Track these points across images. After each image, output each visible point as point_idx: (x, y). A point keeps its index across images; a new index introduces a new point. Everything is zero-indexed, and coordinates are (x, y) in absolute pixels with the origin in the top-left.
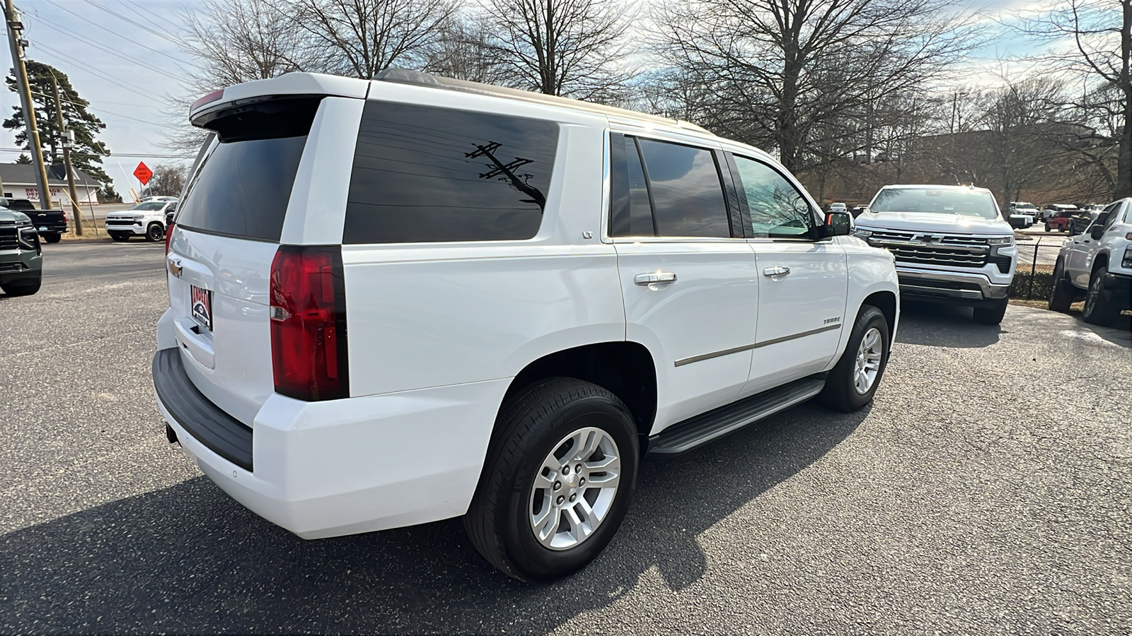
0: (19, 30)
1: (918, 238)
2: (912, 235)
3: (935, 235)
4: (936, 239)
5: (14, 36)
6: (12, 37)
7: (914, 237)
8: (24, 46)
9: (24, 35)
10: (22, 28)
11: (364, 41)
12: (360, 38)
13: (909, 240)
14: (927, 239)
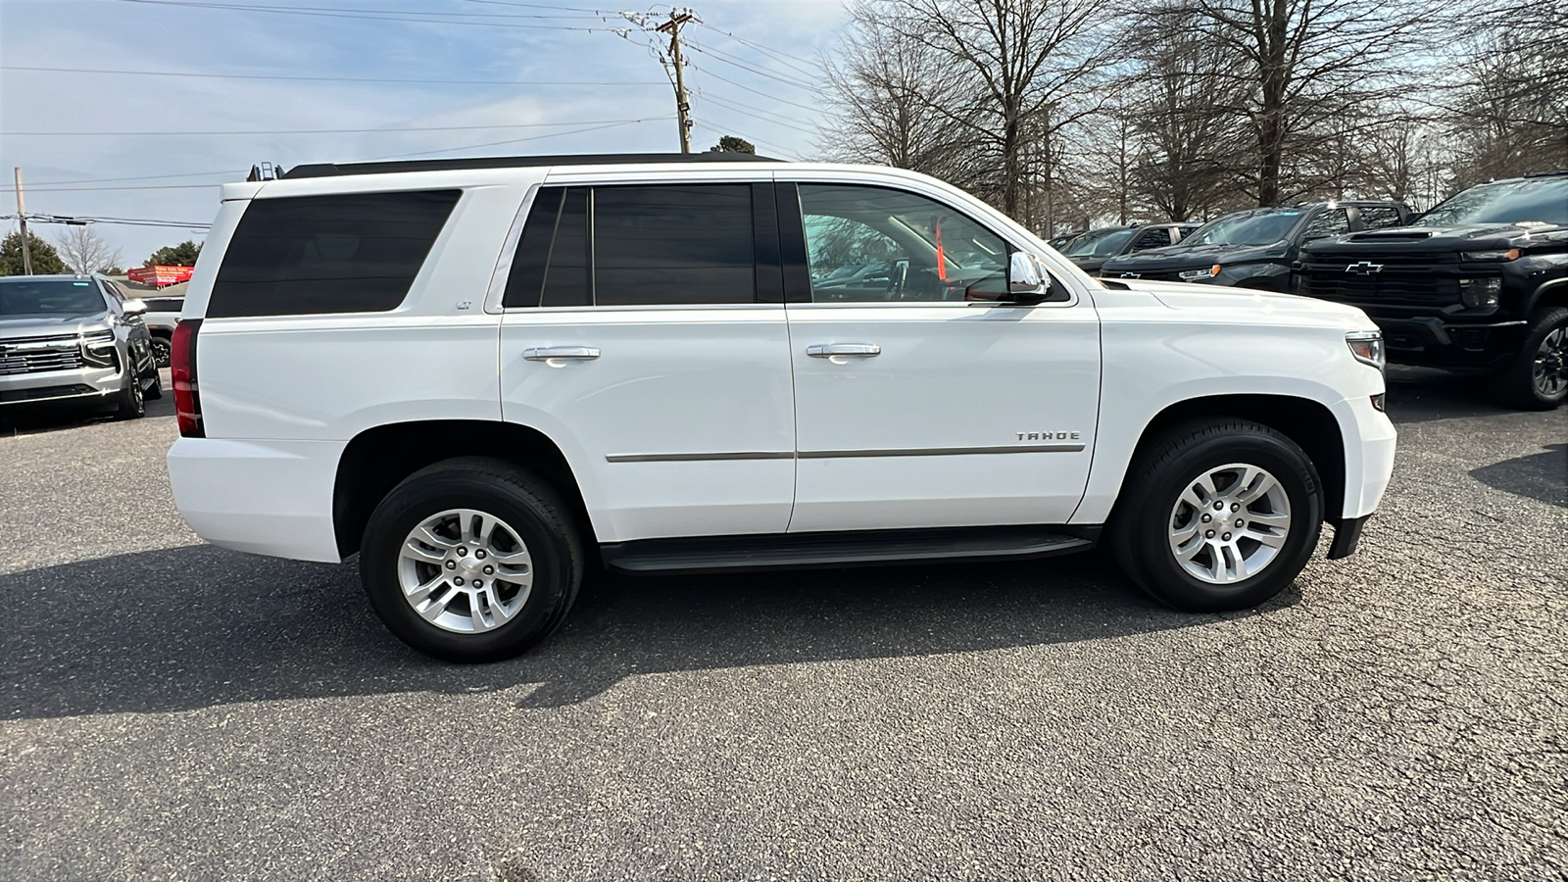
0: (686, 110)
5: (683, 117)
6: (681, 118)
8: (690, 125)
9: (691, 115)
10: (688, 108)
11: (1002, 45)
12: (998, 42)
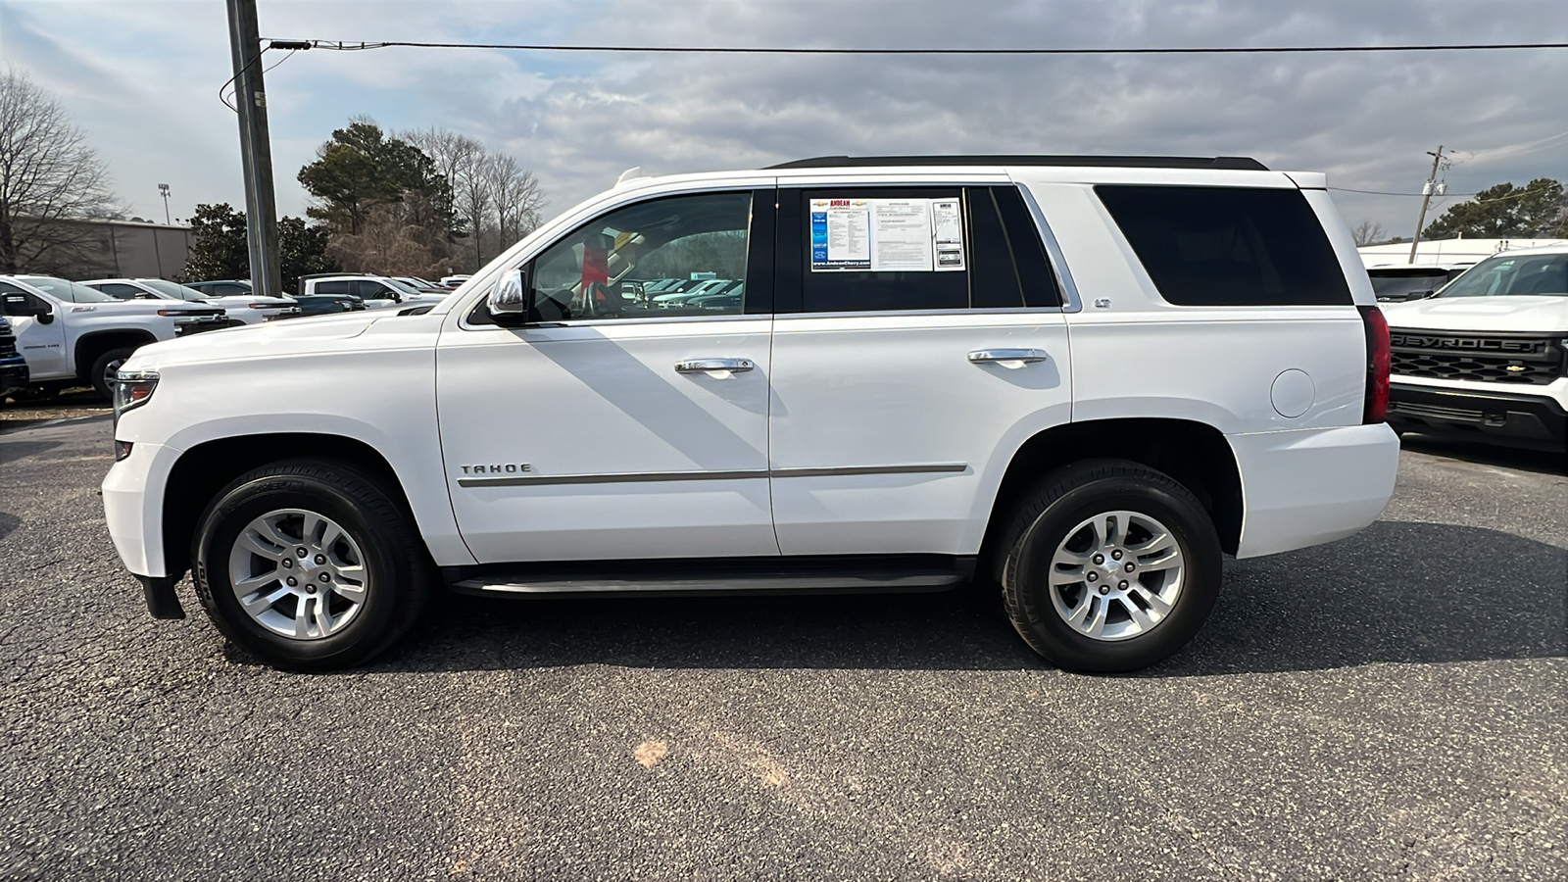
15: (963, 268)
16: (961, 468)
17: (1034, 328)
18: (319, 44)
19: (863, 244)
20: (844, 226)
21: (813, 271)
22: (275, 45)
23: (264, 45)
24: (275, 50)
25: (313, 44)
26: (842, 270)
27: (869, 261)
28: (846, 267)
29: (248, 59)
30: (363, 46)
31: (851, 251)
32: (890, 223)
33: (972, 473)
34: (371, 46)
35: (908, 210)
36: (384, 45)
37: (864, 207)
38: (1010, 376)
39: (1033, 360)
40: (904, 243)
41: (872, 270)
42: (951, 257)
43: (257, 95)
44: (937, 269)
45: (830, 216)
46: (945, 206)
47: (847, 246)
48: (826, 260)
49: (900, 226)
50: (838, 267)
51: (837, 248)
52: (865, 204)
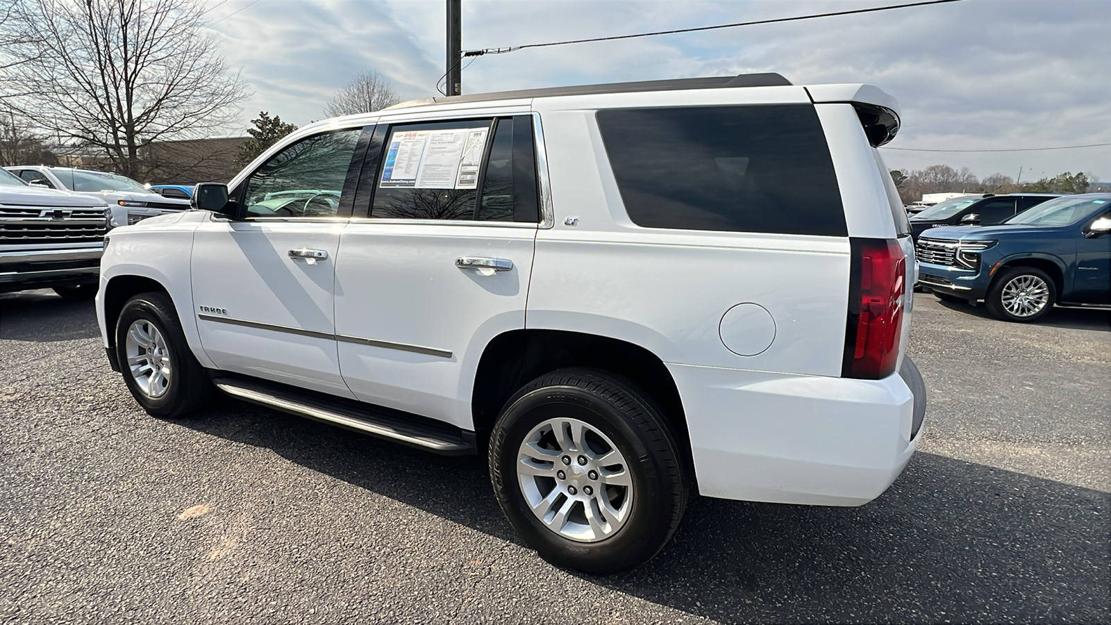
1: (48, 215)
2: (39, 211)
3: (65, 210)
4: (67, 214)
7: (43, 213)
13: (37, 216)
14: (58, 214)
15: (475, 187)
16: (448, 355)
17: (509, 241)
18: (489, 51)
19: (414, 168)
20: (407, 153)
21: (381, 187)
22: (467, 54)
23: (463, 54)
24: (467, 57)
25: (485, 51)
26: (397, 187)
27: (415, 180)
28: (400, 184)
29: (453, 63)
30: (510, 50)
31: (406, 172)
32: (436, 150)
33: (455, 361)
34: (515, 49)
35: (450, 139)
36: (521, 47)
37: (424, 137)
38: (483, 281)
39: (503, 268)
40: (441, 165)
41: (415, 187)
42: (469, 177)
43: (456, 85)
44: (457, 188)
45: (402, 145)
46: (477, 134)
47: (404, 169)
48: (389, 179)
49: (442, 152)
50: (395, 184)
51: (399, 170)
52: (426, 134)
